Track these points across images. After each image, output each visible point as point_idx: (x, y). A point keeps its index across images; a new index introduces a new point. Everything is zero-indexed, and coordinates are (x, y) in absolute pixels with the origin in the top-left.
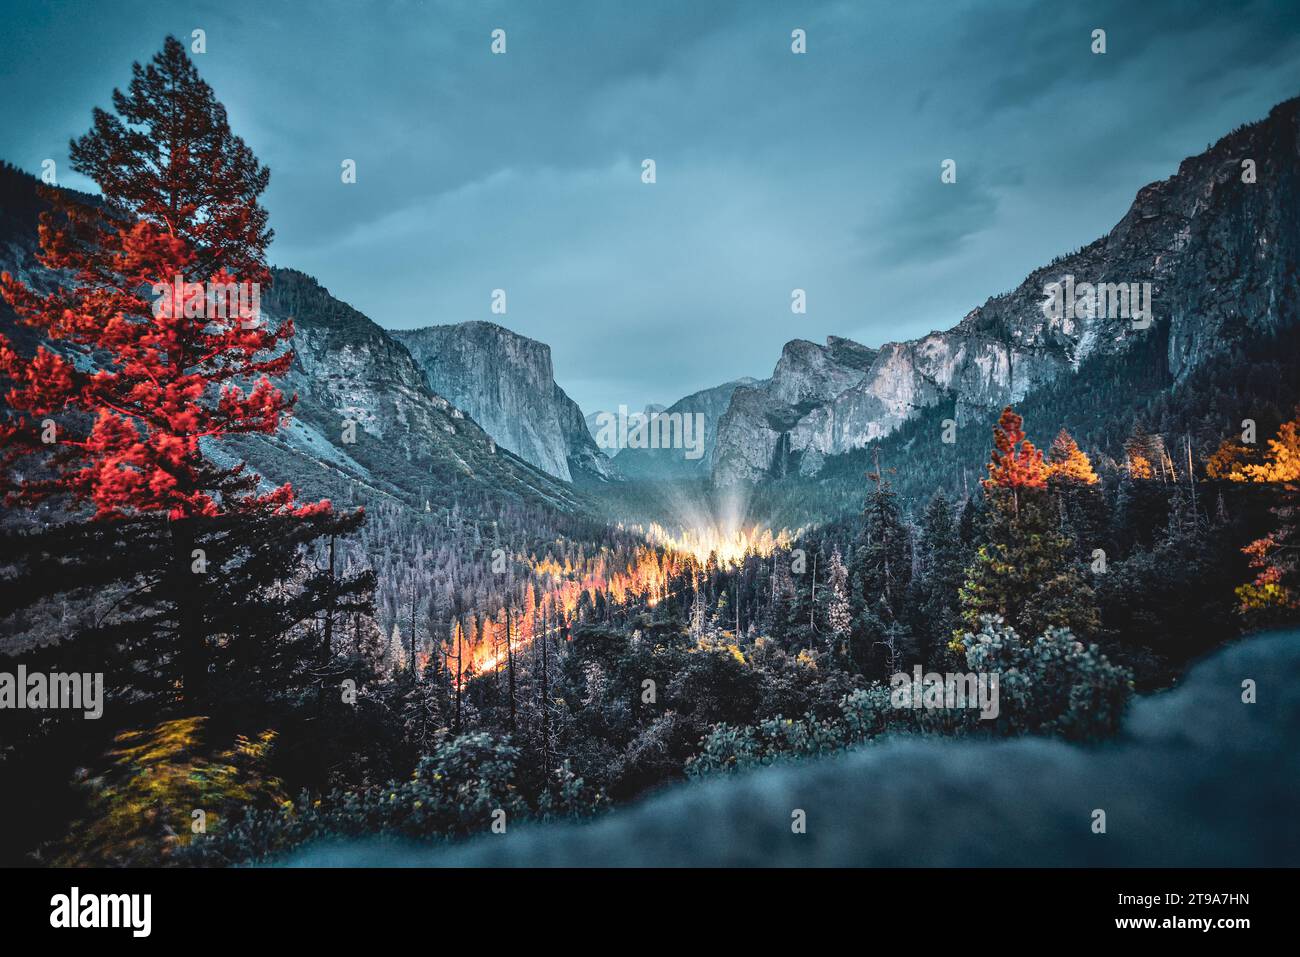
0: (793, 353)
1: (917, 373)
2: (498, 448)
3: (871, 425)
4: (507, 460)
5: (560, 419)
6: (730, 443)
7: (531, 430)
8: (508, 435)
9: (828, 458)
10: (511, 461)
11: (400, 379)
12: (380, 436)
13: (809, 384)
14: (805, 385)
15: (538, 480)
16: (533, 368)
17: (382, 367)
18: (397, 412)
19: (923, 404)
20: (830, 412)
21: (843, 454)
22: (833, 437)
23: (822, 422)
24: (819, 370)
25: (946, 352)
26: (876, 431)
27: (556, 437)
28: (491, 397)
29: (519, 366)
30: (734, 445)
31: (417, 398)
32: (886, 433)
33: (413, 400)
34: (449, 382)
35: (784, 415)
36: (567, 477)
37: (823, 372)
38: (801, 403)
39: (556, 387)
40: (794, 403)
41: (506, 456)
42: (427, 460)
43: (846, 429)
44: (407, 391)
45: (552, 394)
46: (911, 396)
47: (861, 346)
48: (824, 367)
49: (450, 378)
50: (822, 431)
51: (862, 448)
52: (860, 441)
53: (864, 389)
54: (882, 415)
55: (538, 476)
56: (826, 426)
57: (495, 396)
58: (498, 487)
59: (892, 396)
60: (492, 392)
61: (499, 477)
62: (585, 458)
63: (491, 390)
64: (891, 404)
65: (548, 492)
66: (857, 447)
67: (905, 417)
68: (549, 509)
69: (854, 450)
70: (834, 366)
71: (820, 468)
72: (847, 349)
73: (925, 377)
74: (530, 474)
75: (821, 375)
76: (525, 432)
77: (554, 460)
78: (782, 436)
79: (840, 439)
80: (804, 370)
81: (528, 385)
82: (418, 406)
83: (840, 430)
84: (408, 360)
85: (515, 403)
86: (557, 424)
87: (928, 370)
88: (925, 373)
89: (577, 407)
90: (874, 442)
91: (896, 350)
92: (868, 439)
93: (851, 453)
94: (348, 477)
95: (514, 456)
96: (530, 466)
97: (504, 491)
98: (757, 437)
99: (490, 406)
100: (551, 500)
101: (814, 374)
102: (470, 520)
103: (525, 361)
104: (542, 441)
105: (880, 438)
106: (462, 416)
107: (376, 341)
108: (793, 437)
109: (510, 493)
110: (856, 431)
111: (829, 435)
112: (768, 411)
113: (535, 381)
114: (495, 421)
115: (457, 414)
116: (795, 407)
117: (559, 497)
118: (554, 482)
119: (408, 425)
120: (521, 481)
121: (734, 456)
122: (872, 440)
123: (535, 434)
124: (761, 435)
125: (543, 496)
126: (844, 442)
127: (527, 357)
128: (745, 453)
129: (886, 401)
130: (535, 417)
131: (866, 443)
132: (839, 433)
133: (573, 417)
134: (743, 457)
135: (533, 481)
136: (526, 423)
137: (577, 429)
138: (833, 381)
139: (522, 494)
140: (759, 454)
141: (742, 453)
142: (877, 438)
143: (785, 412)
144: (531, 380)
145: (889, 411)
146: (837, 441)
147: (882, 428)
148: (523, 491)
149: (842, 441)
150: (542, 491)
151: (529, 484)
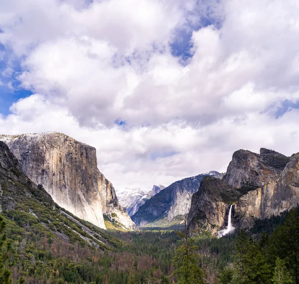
0: (239, 158)
2: (57, 207)
3: (284, 202)
4: (62, 215)
6: (199, 210)
7: (82, 197)
8: (69, 200)
9: (257, 222)
10: (65, 215)
13: (247, 176)
14: (245, 177)
15: (80, 227)
16: (85, 161)
20: (260, 192)
21: (266, 219)
22: (261, 208)
23: (255, 199)
24: (254, 168)
27: (97, 202)
28: (60, 177)
29: (77, 160)
30: (201, 211)
31: (9, 176)
33: (7, 177)
34: (35, 167)
35: (232, 194)
36: (101, 225)
37: (256, 169)
38: (242, 188)
39: (98, 172)
40: (238, 187)
41: (62, 212)
42: (11, 212)
43: (269, 204)
47: (281, 155)
48: (257, 166)
49: (36, 165)
50: (254, 205)
51: (278, 216)
54: (291, 196)
55: (81, 225)
56: (257, 202)
57: (62, 176)
58: (54, 230)
60: (60, 174)
61: (55, 225)
63: (60, 173)
65: (84, 235)
66: (275, 215)
68: (83, 244)
69: (273, 217)
70: (264, 166)
71: (252, 227)
72: (273, 156)
74: (76, 223)
75: (255, 171)
76: (79, 199)
77: (95, 216)
79: (264, 209)
80: (245, 168)
81: (82, 170)
82: (10, 180)
83: (265, 204)
85: (74, 181)
89: (111, 185)
90: (286, 213)
92: (281, 211)
93: (271, 218)
95: (68, 212)
96: (76, 218)
97: (58, 233)
98: (215, 206)
99: (58, 183)
100: (87, 240)
101: (251, 170)
102: (31, 250)
103: (81, 156)
104: (89, 204)
109: (61, 234)
110: (275, 206)
112: (222, 191)
113: (86, 168)
114: (61, 191)
116: (238, 190)
117: (92, 238)
118: (90, 228)
119: (2, 191)
120: (69, 227)
121: (201, 218)
122: (285, 211)
123: (85, 200)
124: (217, 205)
125: (81, 237)
126: (268, 212)
127: (82, 154)
128: (208, 216)
129: (294, 188)
130: (85, 189)
131: (281, 213)
132: (264, 206)
133: (109, 190)
134: (206, 218)
135: (76, 227)
136: (80, 193)
137: (111, 197)
138: (262, 175)
139: (69, 235)
140: (216, 217)
141: (205, 216)
142: (287, 210)
143: (233, 192)
144: (84, 168)
145: (296, 194)
146: (263, 211)
147: (291, 204)
148: (69, 234)
149: (266, 211)
150: (82, 234)
151: (74, 229)
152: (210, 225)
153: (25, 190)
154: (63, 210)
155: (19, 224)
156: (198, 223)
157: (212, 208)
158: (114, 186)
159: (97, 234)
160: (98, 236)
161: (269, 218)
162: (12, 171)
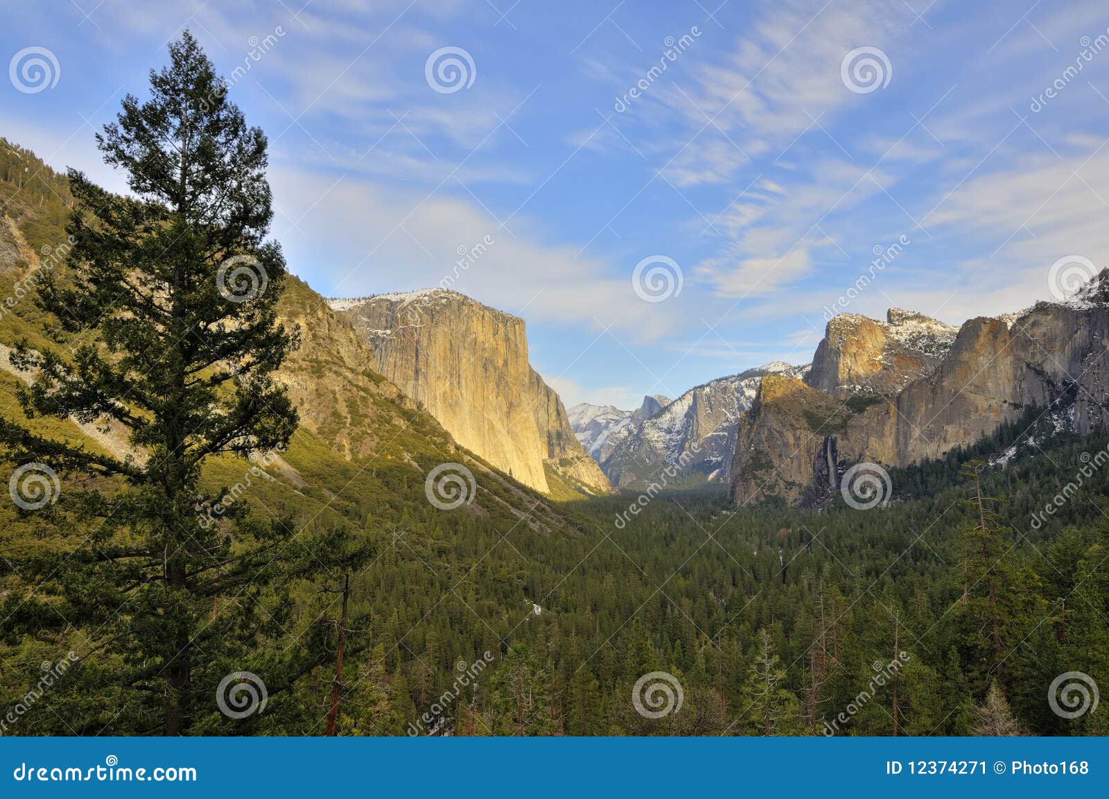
0: (842, 332)
1: (1018, 359)
2: (458, 448)
3: (950, 429)
4: (469, 463)
5: (536, 411)
6: (756, 449)
7: (498, 425)
8: (471, 431)
11: (341, 359)
12: (314, 429)
13: (862, 373)
15: (507, 490)
16: (502, 349)
17: (320, 345)
18: (336, 400)
19: (1026, 401)
20: (893, 408)
21: (910, 466)
22: (897, 442)
23: (882, 423)
25: (1058, 332)
26: (957, 437)
27: (530, 435)
28: (451, 384)
29: (487, 345)
30: (762, 452)
31: (361, 384)
32: (972, 440)
33: (357, 386)
34: (399, 363)
35: (829, 413)
36: (542, 487)
38: (851, 398)
39: (531, 371)
40: (843, 398)
41: (468, 458)
42: (370, 460)
43: (917, 432)
44: (349, 375)
45: (527, 380)
46: (1009, 390)
49: (400, 358)
50: (881, 436)
51: (938, 461)
52: (934, 451)
53: (941, 380)
54: (967, 415)
55: (507, 485)
56: (887, 429)
57: (455, 382)
59: (980, 388)
60: (451, 377)
62: (564, 463)
63: (451, 374)
64: (980, 401)
65: (517, 505)
66: (932, 458)
67: (1002, 419)
69: (926, 461)
72: (916, 326)
73: (1028, 365)
74: (497, 481)
76: (492, 427)
77: (528, 464)
78: (826, 440)
79: (906, 445)
81: (496, 368)
82: (362, 394)
83: (907, 436)
84: (352, 335)
85: (480, 390)
86: (532, 418)
87: (1034, 355)
88: (1029, 360)
89: (557, 396)
90: (956, 452)
91: (985, 329)
92: (947, 448)
93: (922, 465)
94: (273, 479)
95: (477, 458)
96: (497, 471)
98: (791, 440)
99: (449, 394)
100: (524, 516)
102: (422, 539)
103: (494, 338)
104: (513, 439)
105: (964, 447)
106: (415, 407)
107: (313, 311)
108: (840, 443)
110: (931, 436)
111: (890, 441)
112: (806, 407)
113: (506, 363)
114: (454, 413)
115: (408, 404)
116: (843, 403)
117: (533, 513)
119: (349, 416)
121: (761, 467)
122: (953, 450)
123: (504, 432)
124: (797, 439)
125: (514, 511)
126: (913, 450)
127: (496, 333)
128: (776, 462)
129: (972, 396)
130: (505, 409)
131: (944, 453)
132: (905, 438)
133: (552, 409)
134: (772, 467)
135: (502, 491)
136: (493, 417)
137: (557, 425)
138: (896, 369)
139: (487, 507)
140: (796, 463)
141: (771, 461)
142: (959, 445)
143: (830, 409)
144: (500, 363)
145: (977, 410)
146: (902, 448)
147: (966, 433)
148: (489, 504)
149: (910, 449)
150: (512, 504)
151: (496, 494)
152: (782, 484)
153: (393, 414)
154: (468, 453)
155: (387, 484)
156: (755, 477)
157: (786, 445)
158: (562, 399)
159: (543, 505)
160: (544, 509)
161: (918, 464)
162: (364, 373)
